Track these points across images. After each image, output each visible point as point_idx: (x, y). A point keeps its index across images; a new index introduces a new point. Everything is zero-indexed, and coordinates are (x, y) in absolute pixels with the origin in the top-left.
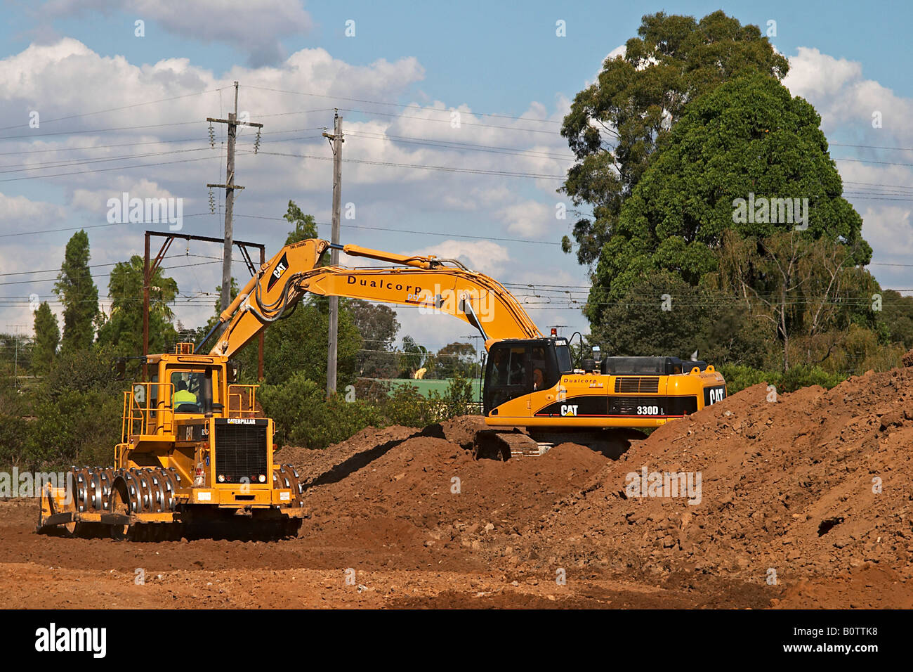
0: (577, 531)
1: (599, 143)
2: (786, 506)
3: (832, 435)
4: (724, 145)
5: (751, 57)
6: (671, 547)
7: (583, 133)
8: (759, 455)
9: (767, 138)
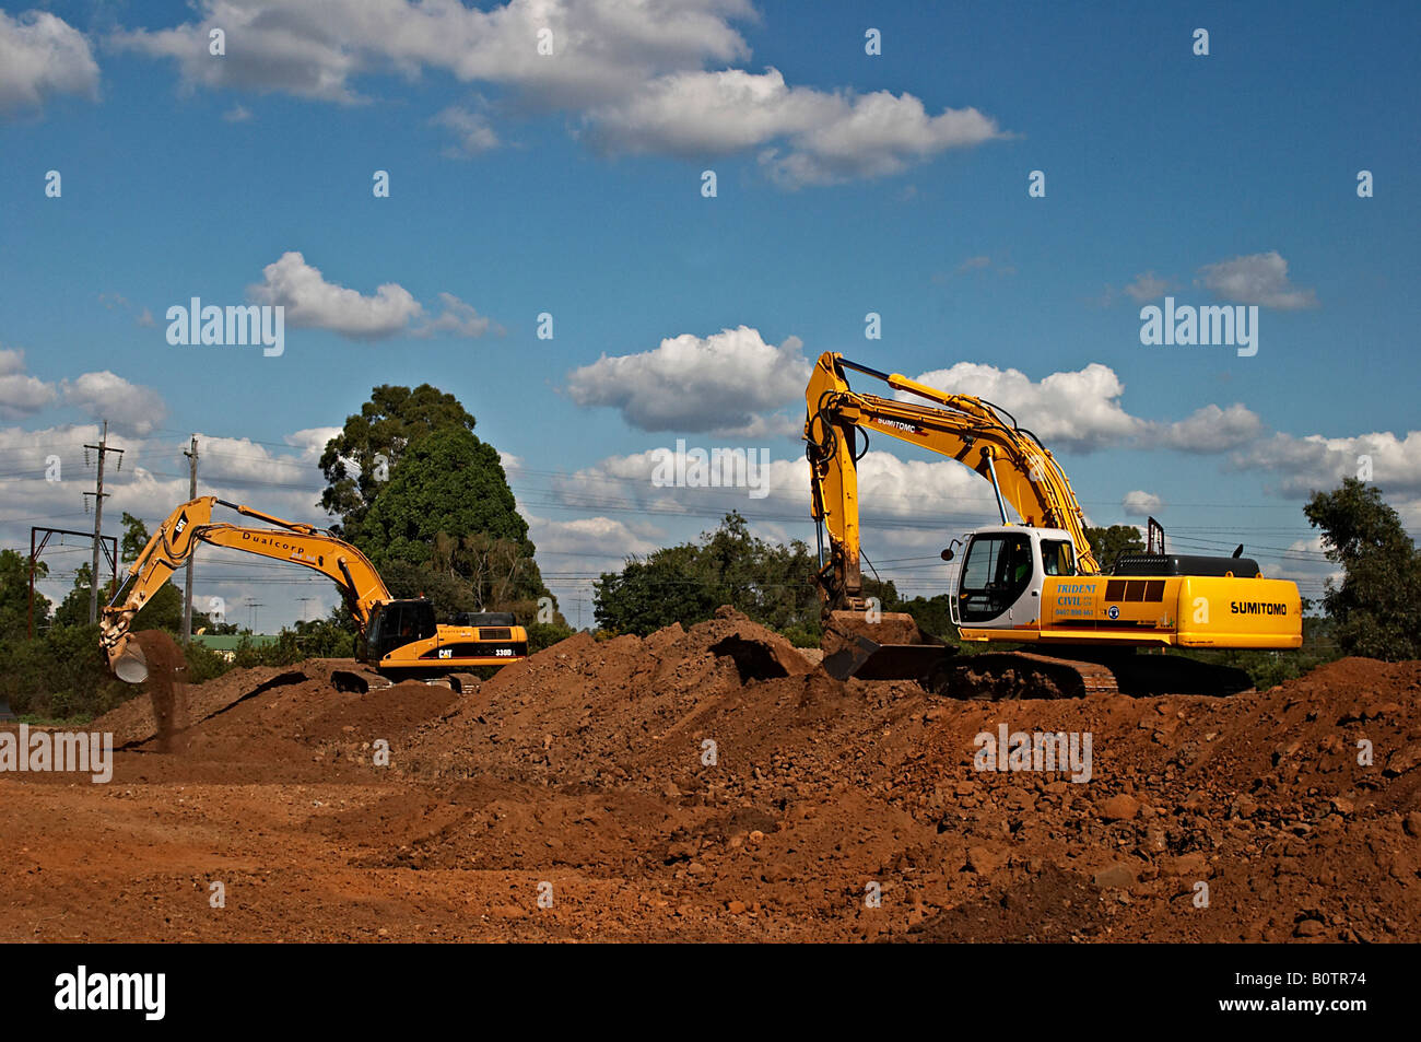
0: (445, 748)
1: (345, 473)
2: (646, 730)
3: (668, 673)
4: (433, 475)
5: (448, 415)
6: (540, 762)
7: (333, 467)
8: (597, 688)
9: (465, 471)
